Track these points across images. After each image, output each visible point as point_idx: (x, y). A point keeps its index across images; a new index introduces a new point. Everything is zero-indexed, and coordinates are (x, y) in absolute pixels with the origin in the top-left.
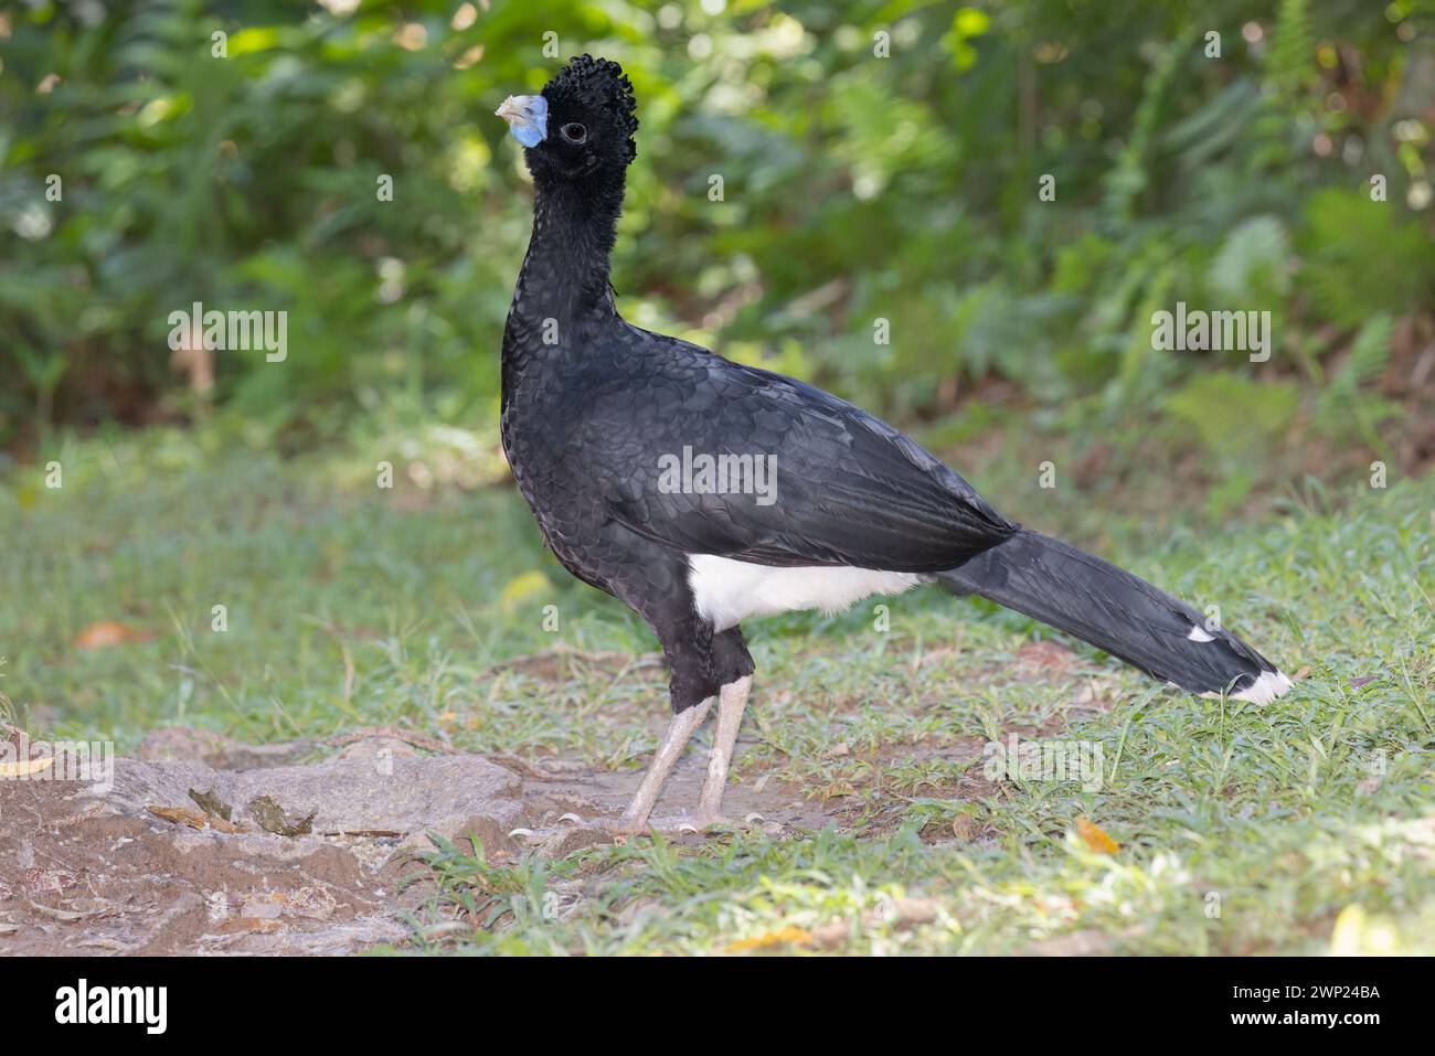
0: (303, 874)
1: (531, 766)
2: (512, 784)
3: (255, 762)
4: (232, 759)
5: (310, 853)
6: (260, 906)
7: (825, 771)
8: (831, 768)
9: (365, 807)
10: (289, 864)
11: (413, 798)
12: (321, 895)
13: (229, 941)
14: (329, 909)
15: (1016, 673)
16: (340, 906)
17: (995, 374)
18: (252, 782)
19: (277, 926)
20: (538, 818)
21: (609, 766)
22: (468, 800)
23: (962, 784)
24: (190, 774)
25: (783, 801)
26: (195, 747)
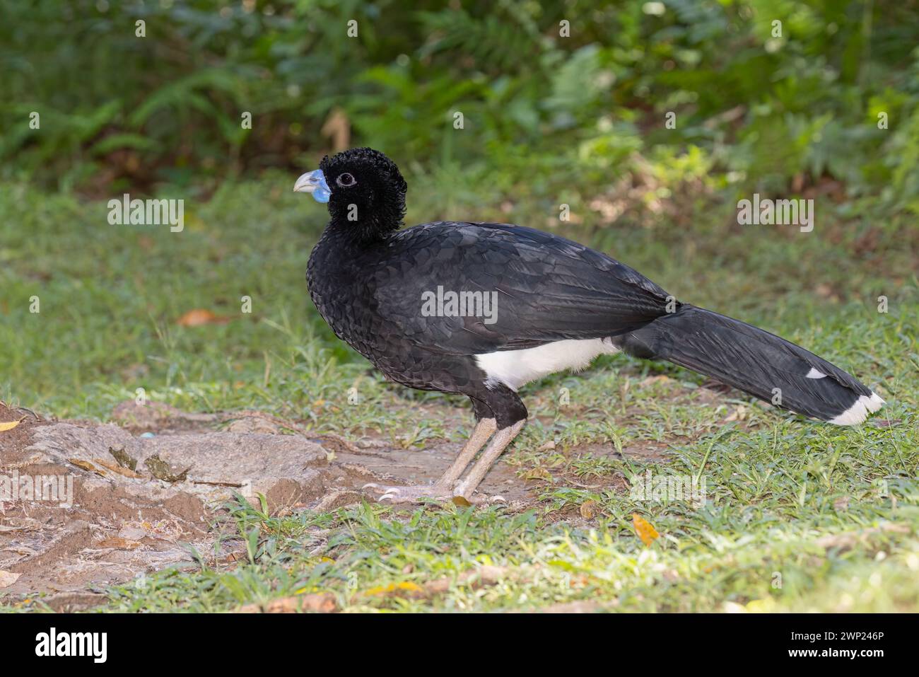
0: (164, 510)
1: (347, 444)
2: (320, 457)
3: (189, 425)
4: (173, 422)
5: (171, 497)
6: (132, 530)
7: (535, 459)
8: (540, 457)
9: (226, 465)
10: (156, 503)
11: (257, 462)
12: (174, 526)
13: (100, 554)
14: (178, 535)
15: (700, 396)
16: (185, 534)
17: (826, 174)
18: (155, 443)
19: (136, 545)
20: (332, 481)
21: (403, 446)
22: (290, 466)
23: (617, 476)
24: (114, 436)
25: (503, 478)
26: (151, 413)
